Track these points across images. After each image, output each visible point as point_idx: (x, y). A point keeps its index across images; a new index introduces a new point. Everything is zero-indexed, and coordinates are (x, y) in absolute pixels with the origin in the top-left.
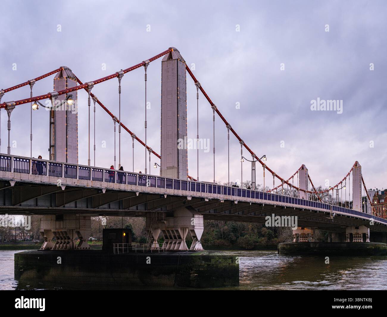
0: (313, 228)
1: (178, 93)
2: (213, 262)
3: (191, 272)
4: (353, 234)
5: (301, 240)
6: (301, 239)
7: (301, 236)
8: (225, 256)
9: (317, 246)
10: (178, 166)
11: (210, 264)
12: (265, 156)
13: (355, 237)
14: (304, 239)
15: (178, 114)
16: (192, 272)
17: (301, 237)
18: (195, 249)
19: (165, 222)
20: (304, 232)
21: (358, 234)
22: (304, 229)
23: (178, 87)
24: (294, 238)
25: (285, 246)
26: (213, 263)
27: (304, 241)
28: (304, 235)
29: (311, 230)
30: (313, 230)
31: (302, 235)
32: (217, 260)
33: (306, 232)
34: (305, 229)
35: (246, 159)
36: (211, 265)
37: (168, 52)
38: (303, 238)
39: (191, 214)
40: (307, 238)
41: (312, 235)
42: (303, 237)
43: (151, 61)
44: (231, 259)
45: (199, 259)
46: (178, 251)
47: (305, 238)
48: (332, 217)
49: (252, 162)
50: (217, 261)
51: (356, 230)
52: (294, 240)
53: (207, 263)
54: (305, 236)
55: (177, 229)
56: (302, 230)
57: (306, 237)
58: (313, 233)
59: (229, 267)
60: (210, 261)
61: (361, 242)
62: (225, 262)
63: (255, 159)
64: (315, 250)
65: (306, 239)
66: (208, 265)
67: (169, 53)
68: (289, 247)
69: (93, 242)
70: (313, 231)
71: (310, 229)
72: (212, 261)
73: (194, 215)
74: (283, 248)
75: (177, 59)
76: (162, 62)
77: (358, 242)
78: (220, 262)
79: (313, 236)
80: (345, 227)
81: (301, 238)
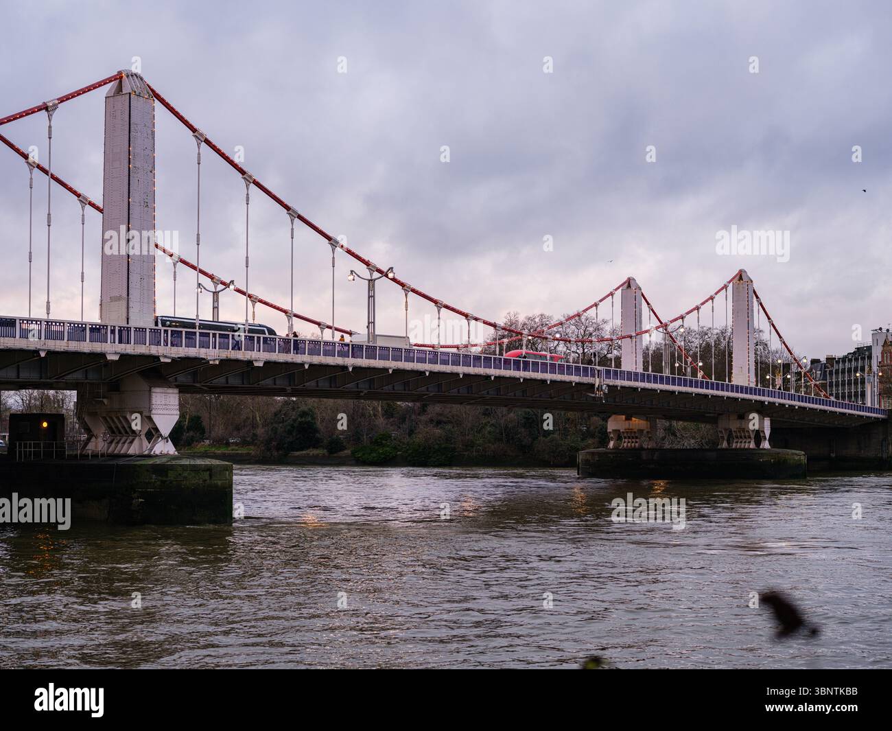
0: (650, 417)
1: (129, 158)
2: (171, 475)
3: (133, 496)
4: (733, 430)
5: (625, 444)
6: (625, 442)
7: (625, 435)
8: (194, 466)
9: (655, 458)
10: (128, 296)
11: (166, 481)
12: (392, 268)
13: (737, 437)
14: (633, 442)
15: (129, 198)
16: (136, 495)
17: (625, 438)
18: (152, 453)
19: (105, 401)
20: (631, 427)
21: (744, 431)
22: (631, 420)
23: (129, 147)
24: (612, 439)
25: (589, 457)
26: (172, 478)
27: (631, 445)
28: (631, 432)
29: (645, 422)
30: (650, 421)
31: (627, 432)
32: (180, 472)
33: (634, 427)
34: (633, 419)
35: (359, 276)
36: (167, 483)
37: (115, 79)
38: (630, 440)
39: (145, 386)
40: (637, 440)
41: (648, 432)
42: (629, 438)
43: (62, 102)
44: (208, 472)
45: (147, 471)
46: (126, 456)
47: (634, 440)
48: (599, 394)
49: (369, 280)
50: (180, 474)
51: (738, 421)
52: (611, 444)
53: (160, 478)
54: (633, 435)
55: (124, 415)
56: (627, 422)
57: (637, 438)
58: (650, 428)
59: (204, 486)
60: (167, 476)
61: (749, 449)
62: (195, 477)
63: (376, 275)
64: (652, 466)
65: (636, 442)
66: (163, 482)
67: (118, 81)
68: (597, 458)
69: (229, 449)
70: (649, 423)
71: (644, 420)
72: (169, 475)
73: (150, 388)
74: (586, 462)
75: (130, 93)
76: (106, 98)
77: (744, 449)
78: (185, 477)
79: (650, 436)
80: (716, 415)
81: (626, 440)
